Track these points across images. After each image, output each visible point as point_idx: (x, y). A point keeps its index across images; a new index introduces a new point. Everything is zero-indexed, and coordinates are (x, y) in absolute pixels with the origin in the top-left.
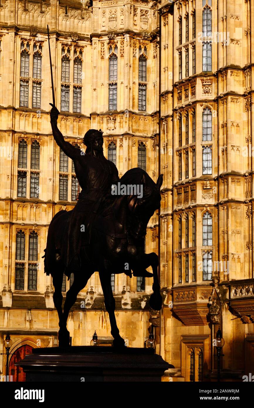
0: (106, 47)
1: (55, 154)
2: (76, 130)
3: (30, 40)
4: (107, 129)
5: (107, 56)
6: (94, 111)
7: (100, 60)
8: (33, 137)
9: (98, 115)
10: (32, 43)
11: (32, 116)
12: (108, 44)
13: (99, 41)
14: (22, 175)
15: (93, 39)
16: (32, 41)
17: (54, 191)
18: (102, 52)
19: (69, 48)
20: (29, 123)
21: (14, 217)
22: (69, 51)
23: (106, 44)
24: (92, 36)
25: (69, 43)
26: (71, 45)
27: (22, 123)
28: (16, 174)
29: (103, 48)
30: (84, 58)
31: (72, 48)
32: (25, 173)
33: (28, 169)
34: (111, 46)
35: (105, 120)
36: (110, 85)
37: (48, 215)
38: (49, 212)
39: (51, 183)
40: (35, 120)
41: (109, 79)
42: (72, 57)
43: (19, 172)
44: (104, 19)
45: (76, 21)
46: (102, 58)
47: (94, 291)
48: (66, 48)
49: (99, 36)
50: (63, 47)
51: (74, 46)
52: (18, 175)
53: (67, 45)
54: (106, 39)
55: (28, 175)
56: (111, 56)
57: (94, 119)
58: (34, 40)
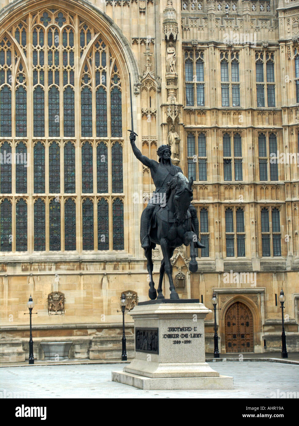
0: (291, 50)
1: (254, 143)
2: (271, 121)
3: (228, 51)
4: (296, 118)
5: (293, 57)
6: (284, 105)
7: (287, 61)
8: (234, 130)
9: (288, 108)
10: (229, 53)
11: (232, 113)
12: (293, 47)
13: (285, 45)
14: (227, 162)
15: (280, 44)
16: (230, 51)
17: (255, 174)
18: (288, 54)
19: (261, 54)
20: (230, 119)
21: (222, 197)
22: (262, 56)
23: (291, 47)
24: (280, 42)
25: (262, 50)
26: (263, 51)
27: (224, 120)
28: (222, 161)
29: (289, 51)
30: (275, 61)
31: (265, 54)
32: (230, 160)
33: (232, 157)
34: (295, 49)
35: (294, 111)
36: (296, 81)
37: (251, 194)
38: (251, 192)
39: (252, 167)
40: (235, 117)
41: (296, 77)
42: (265, 60)
43: (224, 160)
44: (289, 27)
45: (266, 30)
46: (289, 59)
47: (293, 255)
48: (259, 54)
49: (286, 41)
50: (257, 53)
51: (266, 52)
52: (224, 163)
53: (259, 51)
54: (291, 43)
55: (233, 162)
56: (296, 57)
57: (285, 111)
58: (231, 51)
